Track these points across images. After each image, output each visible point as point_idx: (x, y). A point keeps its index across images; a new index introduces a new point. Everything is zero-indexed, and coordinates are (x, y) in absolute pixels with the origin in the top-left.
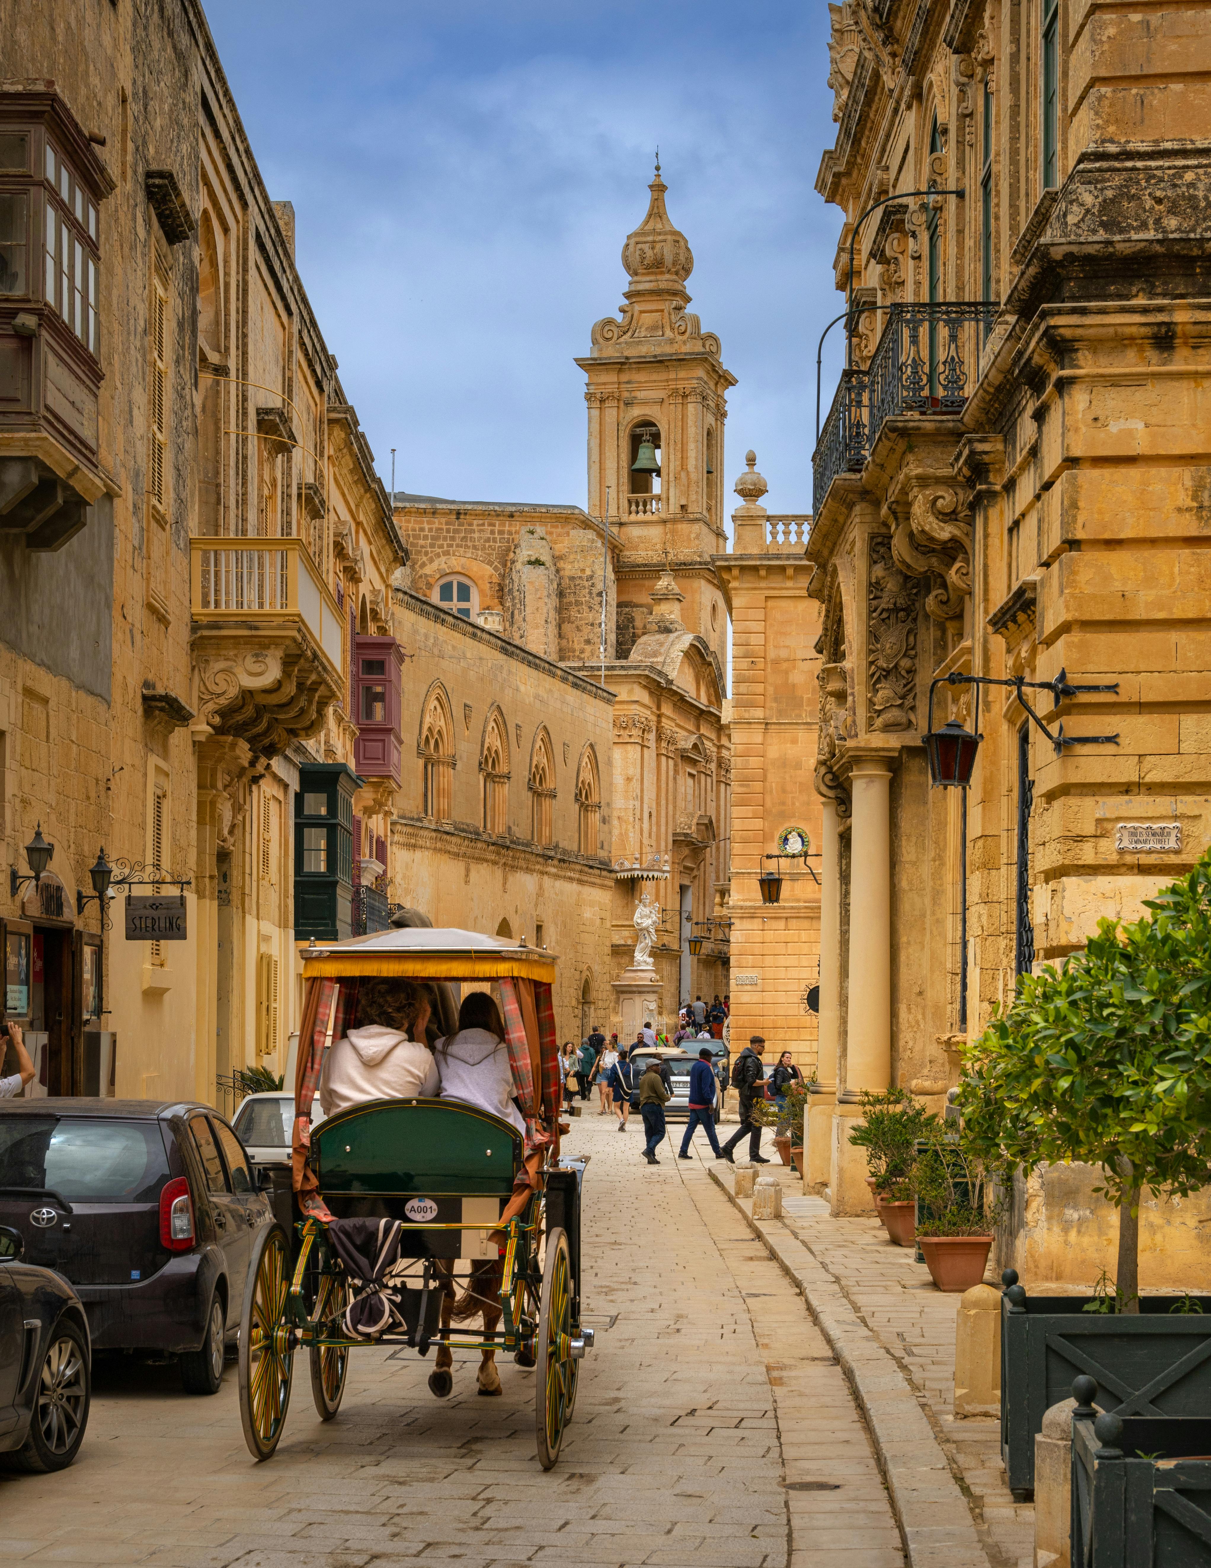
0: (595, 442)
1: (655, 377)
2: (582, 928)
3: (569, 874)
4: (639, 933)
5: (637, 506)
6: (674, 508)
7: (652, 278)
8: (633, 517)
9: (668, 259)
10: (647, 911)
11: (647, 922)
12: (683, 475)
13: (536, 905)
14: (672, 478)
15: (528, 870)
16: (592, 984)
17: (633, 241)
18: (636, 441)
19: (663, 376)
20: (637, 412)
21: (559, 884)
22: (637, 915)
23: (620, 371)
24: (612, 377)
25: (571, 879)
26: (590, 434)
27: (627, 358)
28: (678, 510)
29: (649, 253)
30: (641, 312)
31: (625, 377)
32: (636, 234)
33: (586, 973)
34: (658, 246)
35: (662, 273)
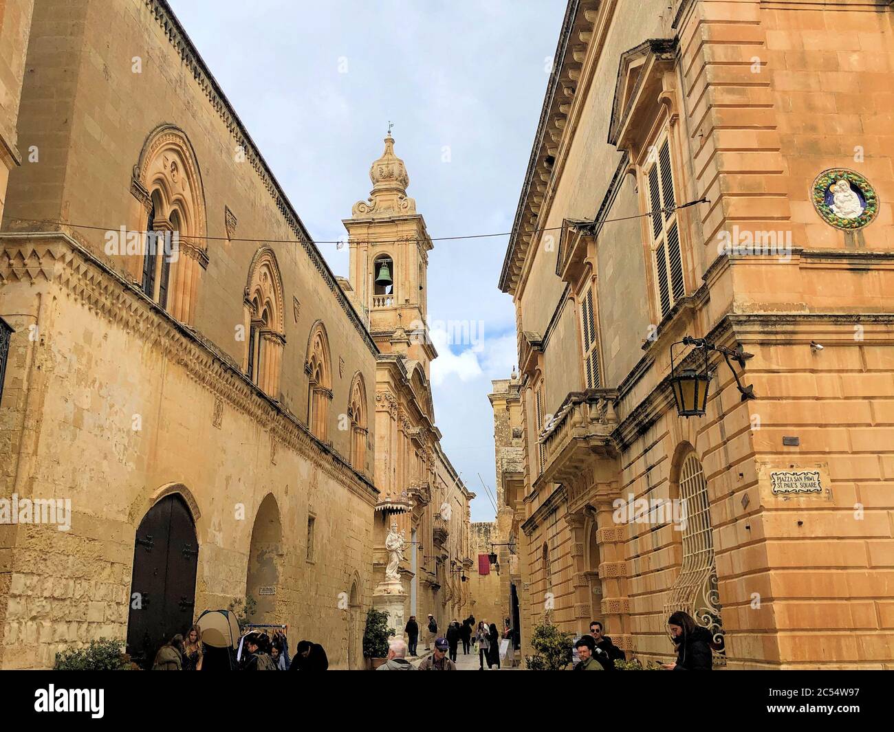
0: (353, 267)
1: (389, 230)
2: (351, 534)
3: (341, 477)
4: (388, 552)
5: (379, 302)
6: (401, 301)
7: (387, 183)
8: (376, 308)
9: (396, 173)
10: (396, 536)
11: (396, 545)
12: (407, 283)
13: (309, 494)
14: (400, 285)
15: (301, 452)
16: (358, 588)
17: (376, 164)
18: (378, 267)
19: (395, 229)
20: (379, 250)
21: (332, 483)
22: (388, 539)
23: (369, 227)
24: (365, 231)
25: (343, 483)
26: (351, 262)
27: (373, 219)
28: (404, 302)
29: (385, 169)
30: (380, 201)
31: (371, 231)
32: (378, 161)
33: (353, 577)
34: (390, 166)
35: (393, 180)
